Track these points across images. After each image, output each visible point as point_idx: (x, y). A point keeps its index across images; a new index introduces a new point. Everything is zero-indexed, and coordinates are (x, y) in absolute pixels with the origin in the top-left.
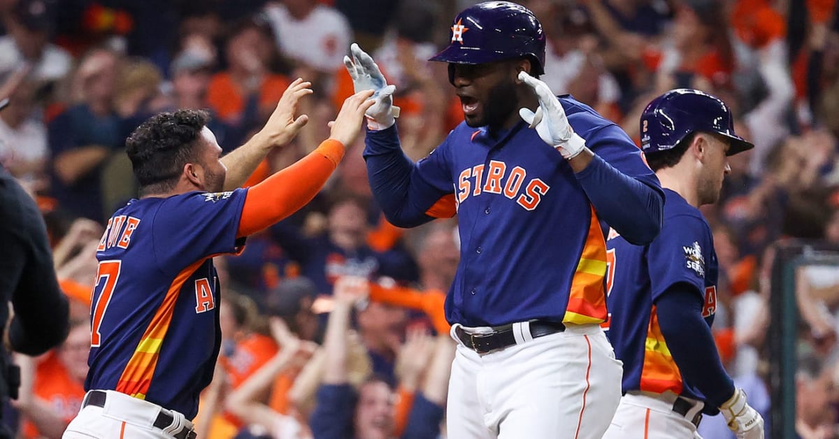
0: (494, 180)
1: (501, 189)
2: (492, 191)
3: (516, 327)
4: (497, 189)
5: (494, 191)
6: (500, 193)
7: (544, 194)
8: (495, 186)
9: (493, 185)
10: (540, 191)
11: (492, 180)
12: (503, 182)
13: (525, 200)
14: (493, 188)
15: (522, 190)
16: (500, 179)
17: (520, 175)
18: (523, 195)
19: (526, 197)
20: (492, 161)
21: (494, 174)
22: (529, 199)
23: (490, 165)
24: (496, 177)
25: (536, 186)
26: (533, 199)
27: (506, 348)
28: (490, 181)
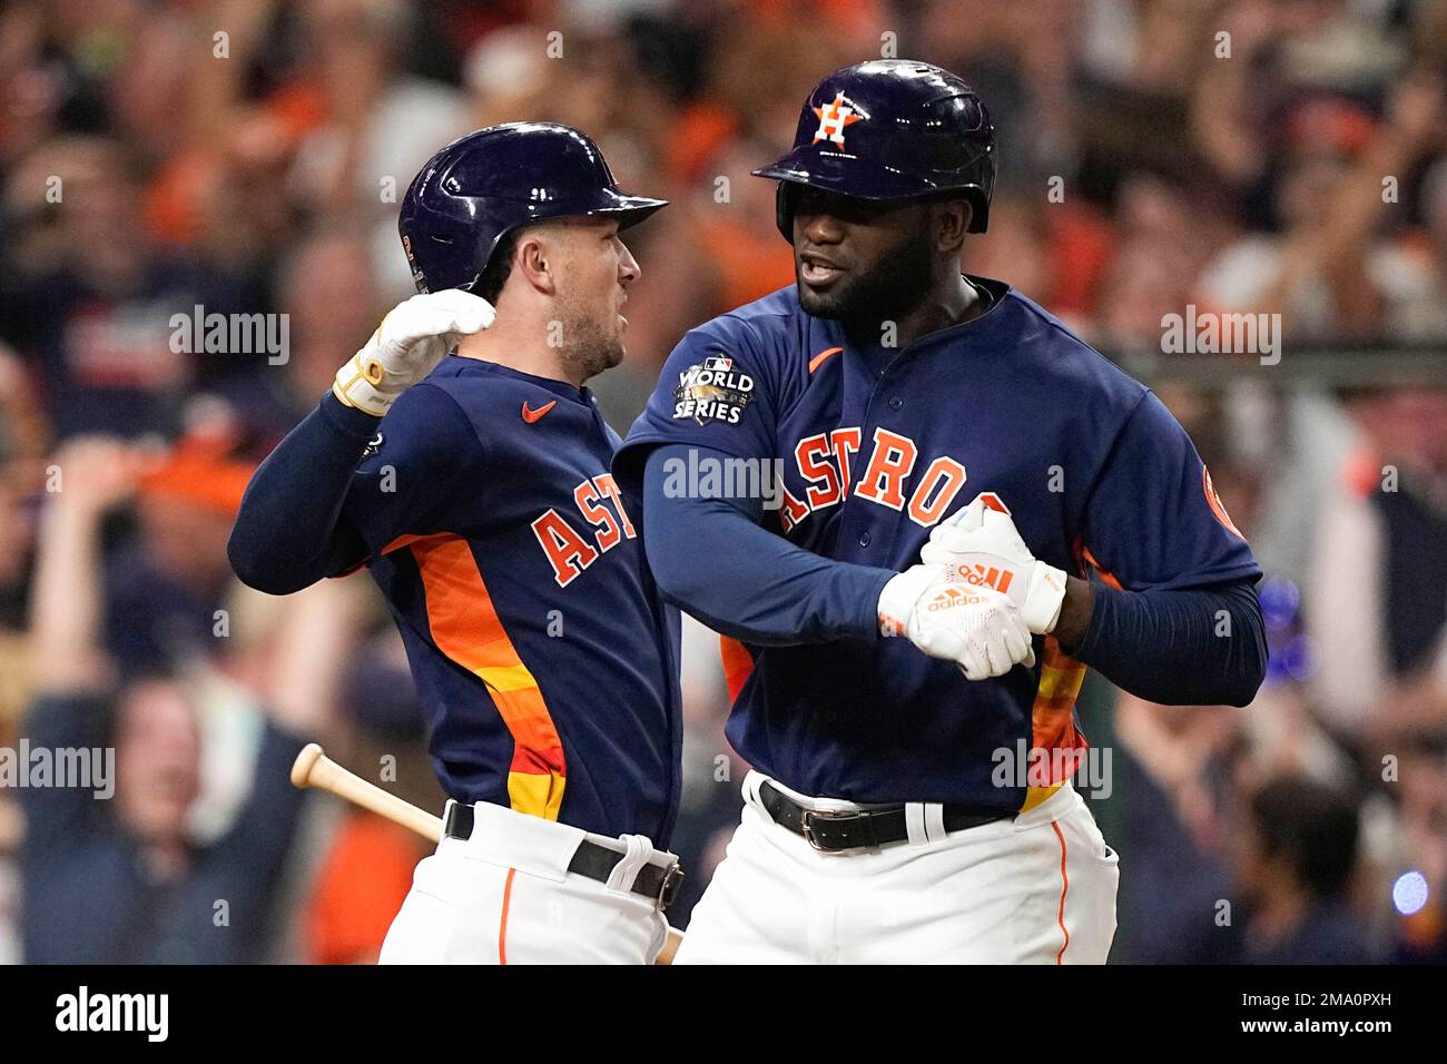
0: (887, 475)
1: (904, 499)
2: (877, 499)
3: (913, 811)
4: (890, 498)
5: (884, 499)
6: (900, 509)
8: (887, 490)
9: (882, 486)
11: (882, 474)
12: (910, 486)
14: (881, 493)
16: (900, 477)
17: (950, 477)
20: (880, 430)
21: (887, 461)
23: (875, 439)
24: (891, 471)
27: (884, 848)
28: (875, 474)
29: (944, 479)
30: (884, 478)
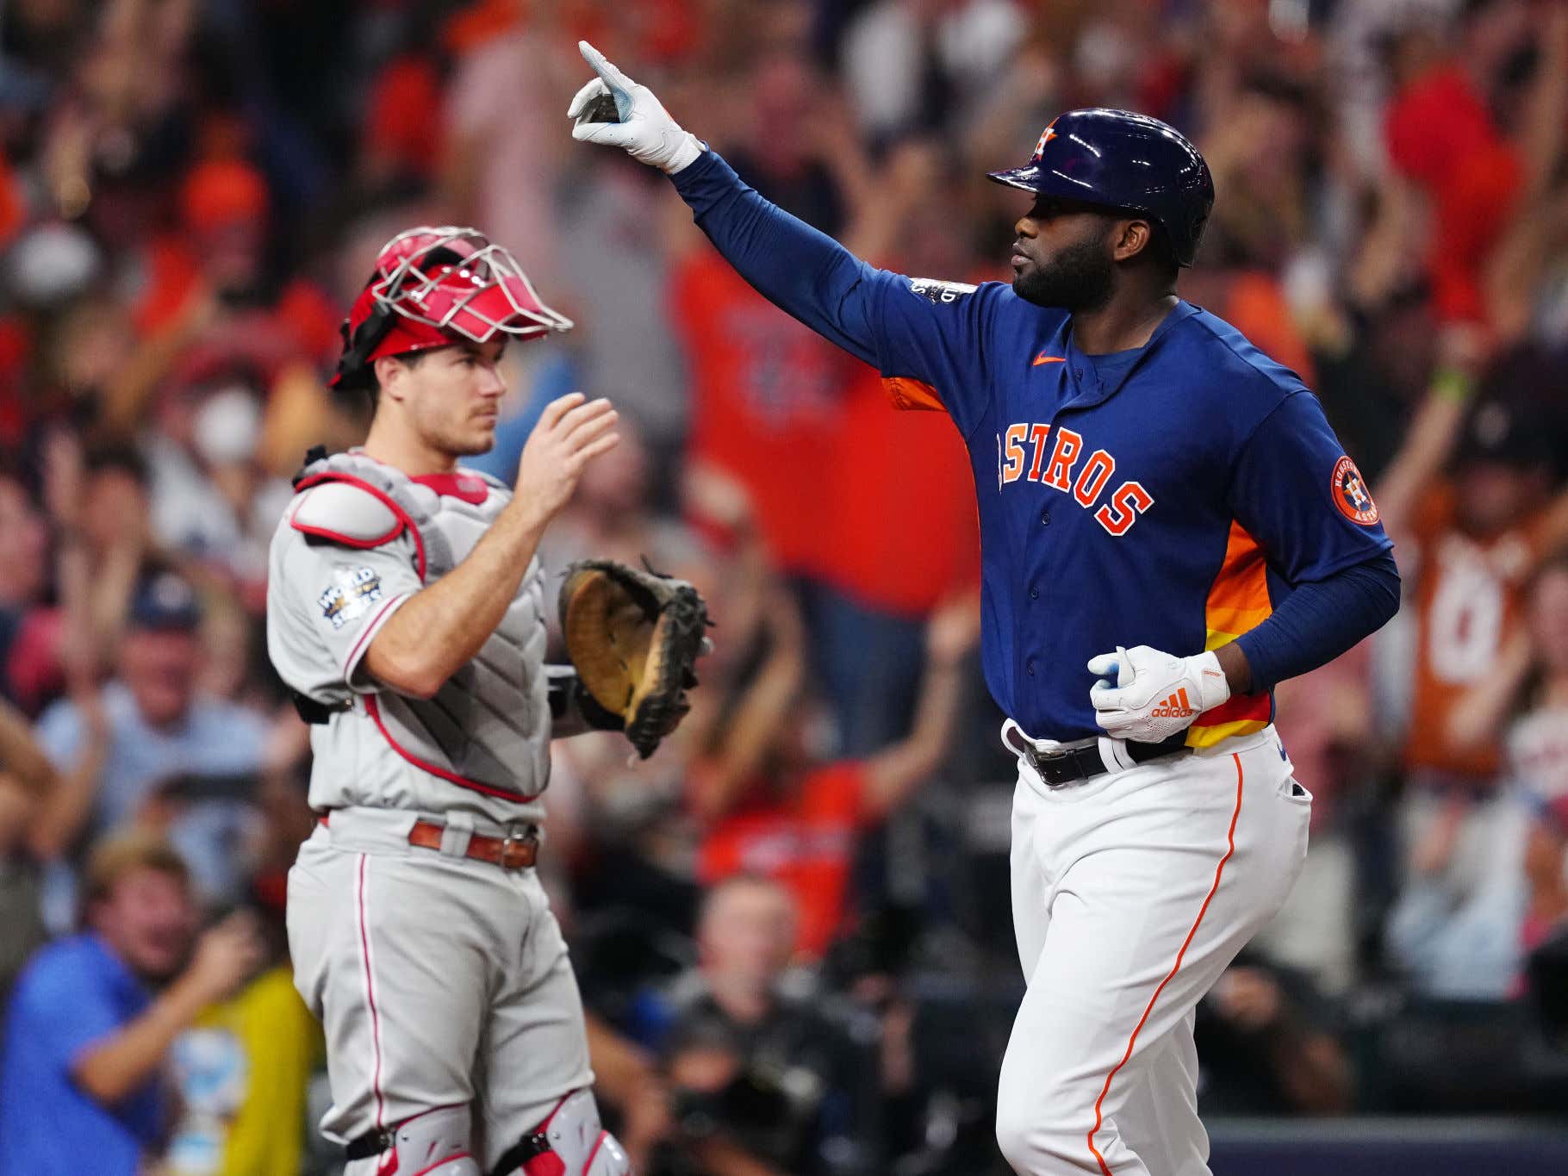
0: (1061, 465)
1: (1070, 483)
2: (1054, 485)
3: (1102, 744)
4: (1062, 483)
5: (1059, 485)
6: (1067, 491)
7: (1142, 512)
8: (1060, 477)
9: (1058, 475)
10: (1136, 506)
11: (1058, 464)
12: (1075, 471)
13: (1109, 516)
14: (1057, 479)
15: (1105, 498)
16: (1070, 466)
17: (1104, 467)
18: (1105, 506)
19: (1110, 512)
20: (1061, 429)
21: (1063, 453)
22: (1116, 516)
23: (1058, 437)
24: (1065, 461)
25: (1131, 494)
26: (1122, 516)
27: (1093, 779)
28: (1054, 465)
29: (1100, 468)
30: (1059, 467)
